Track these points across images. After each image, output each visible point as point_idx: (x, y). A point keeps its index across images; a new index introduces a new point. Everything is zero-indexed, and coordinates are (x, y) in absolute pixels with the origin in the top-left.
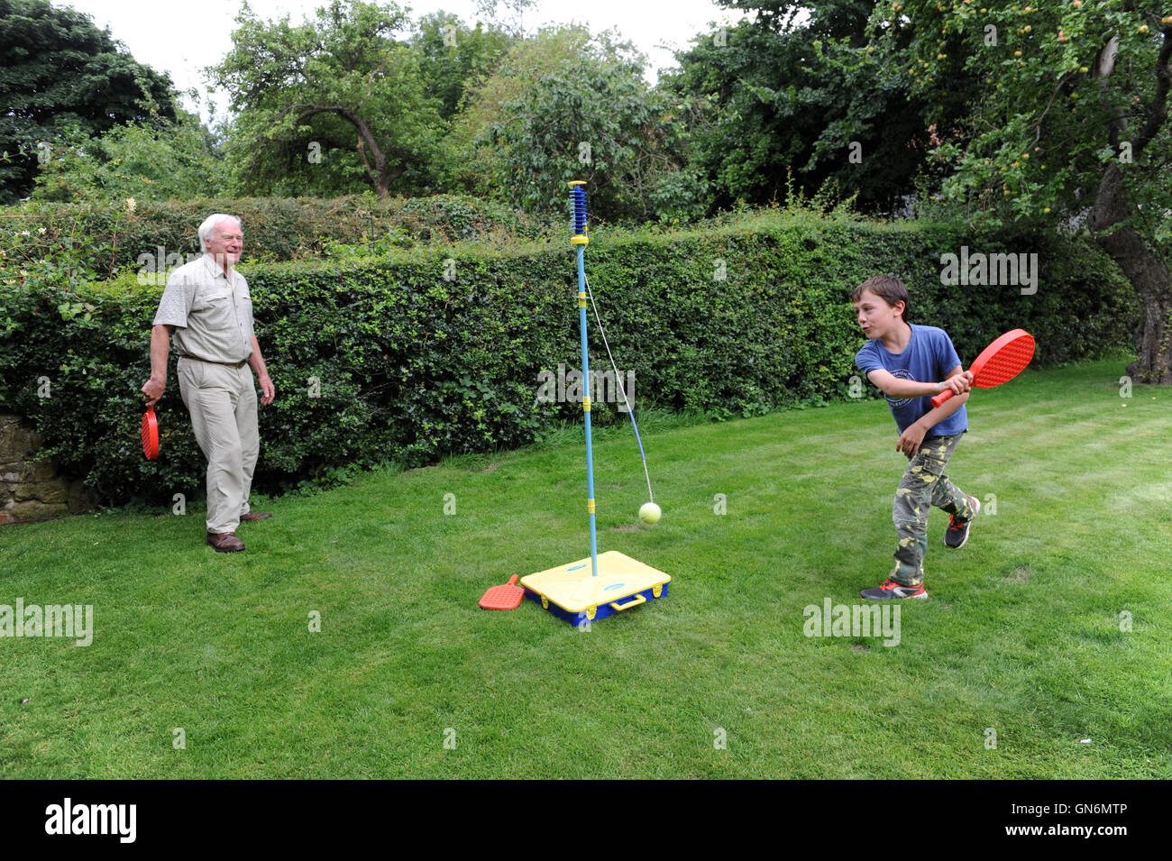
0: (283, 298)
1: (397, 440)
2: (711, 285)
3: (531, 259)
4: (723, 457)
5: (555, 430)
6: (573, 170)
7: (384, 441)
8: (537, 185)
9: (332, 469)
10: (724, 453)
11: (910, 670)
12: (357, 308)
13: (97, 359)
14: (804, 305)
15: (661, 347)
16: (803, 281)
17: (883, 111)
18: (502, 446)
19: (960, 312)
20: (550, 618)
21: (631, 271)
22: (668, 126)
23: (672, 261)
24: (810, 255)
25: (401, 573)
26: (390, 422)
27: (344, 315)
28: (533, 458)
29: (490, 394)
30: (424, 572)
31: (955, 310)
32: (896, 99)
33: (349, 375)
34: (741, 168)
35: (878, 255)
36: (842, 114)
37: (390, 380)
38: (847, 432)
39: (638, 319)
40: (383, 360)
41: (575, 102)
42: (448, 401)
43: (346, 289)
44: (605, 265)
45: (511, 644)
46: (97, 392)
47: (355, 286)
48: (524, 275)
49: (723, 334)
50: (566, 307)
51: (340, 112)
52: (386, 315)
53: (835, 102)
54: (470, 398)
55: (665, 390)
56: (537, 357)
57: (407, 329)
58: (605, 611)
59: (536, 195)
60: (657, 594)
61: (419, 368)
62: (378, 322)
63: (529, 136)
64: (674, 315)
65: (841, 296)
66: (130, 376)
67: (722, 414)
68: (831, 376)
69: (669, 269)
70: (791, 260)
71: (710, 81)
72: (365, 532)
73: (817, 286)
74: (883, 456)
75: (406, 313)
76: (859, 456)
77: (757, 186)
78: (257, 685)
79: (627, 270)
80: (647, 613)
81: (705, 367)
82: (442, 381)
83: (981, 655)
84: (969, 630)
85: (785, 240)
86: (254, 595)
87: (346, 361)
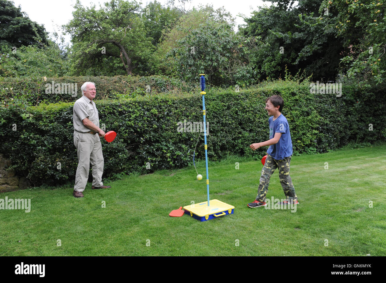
0: (100, 112)
1: (138, 164)
2: (255, 109)
3: (188, 99)
4: (258, 172)
5: (196, 162)
6: (204, 66)
7: (134, 164)
8: (190, 71)
9: (115, 174)
10: (258, 171)
11: (313, 235)
12: (126, 117)
13: (33, 134)
14: (291, 117)
15: (235, 132)
16: (290, 108)
17: (326, 41)
18: (176, 167)
19: (356, 120)
20: (193, 219)
21: (224, 104)
22: (241, 49)
23: (240, 100)
24: (293, 98)
25: (142, 206)
26: (136, 157)
27: (121, 118)
28: (188, 171)
29: (172, 148)
30: (150, 206)
31: (353, 119)
32: (331, 37)
33: (122, 140)
34: (271, 64)
35: (321, 98)
36: (310, 43)
37: (137, 142)
38: (306, 164)
39: (227, 122)
40: (134, 135)
41: (205, 40)
42: (157, 150)
43: (122, 110)
44: (215, 102)
45: (180, 226)
46: (33, 145)
47: (125, 108)
48: (185, 105)
49: (259, 127)
50: (200, 117)
51: (114, 43)
52: (136, 119)
53: (307, 38)
54: (165, 149)
55: (237, 148)
56: (189, 135)
57: (143, 124)
58: (212, 217)
59: (189, 75)
60: (230, 213)
61: (147, 138)
62: (133, 121)
63: (187, 53)
64: (241, 120)
65: (306, 114)
66: (45, 139)
67: (259, 157)
68: (302, 144)
69: (239, 103)
70: (286, 100)
71: (259, 30)
72: (128, 194)
73: (296, 110)
74: (318, 172)
75: (143, 118)
76: (309, 172)
77: (277, 71)
78: (96, 237)
79: (223, 104)
80: (226, 218)
81: (252, 140)
82: (155, 143)
83: (338, 231)
84: (336, 224)
85: (283, 92)
86: (92, 212)
87: (121, 135)
